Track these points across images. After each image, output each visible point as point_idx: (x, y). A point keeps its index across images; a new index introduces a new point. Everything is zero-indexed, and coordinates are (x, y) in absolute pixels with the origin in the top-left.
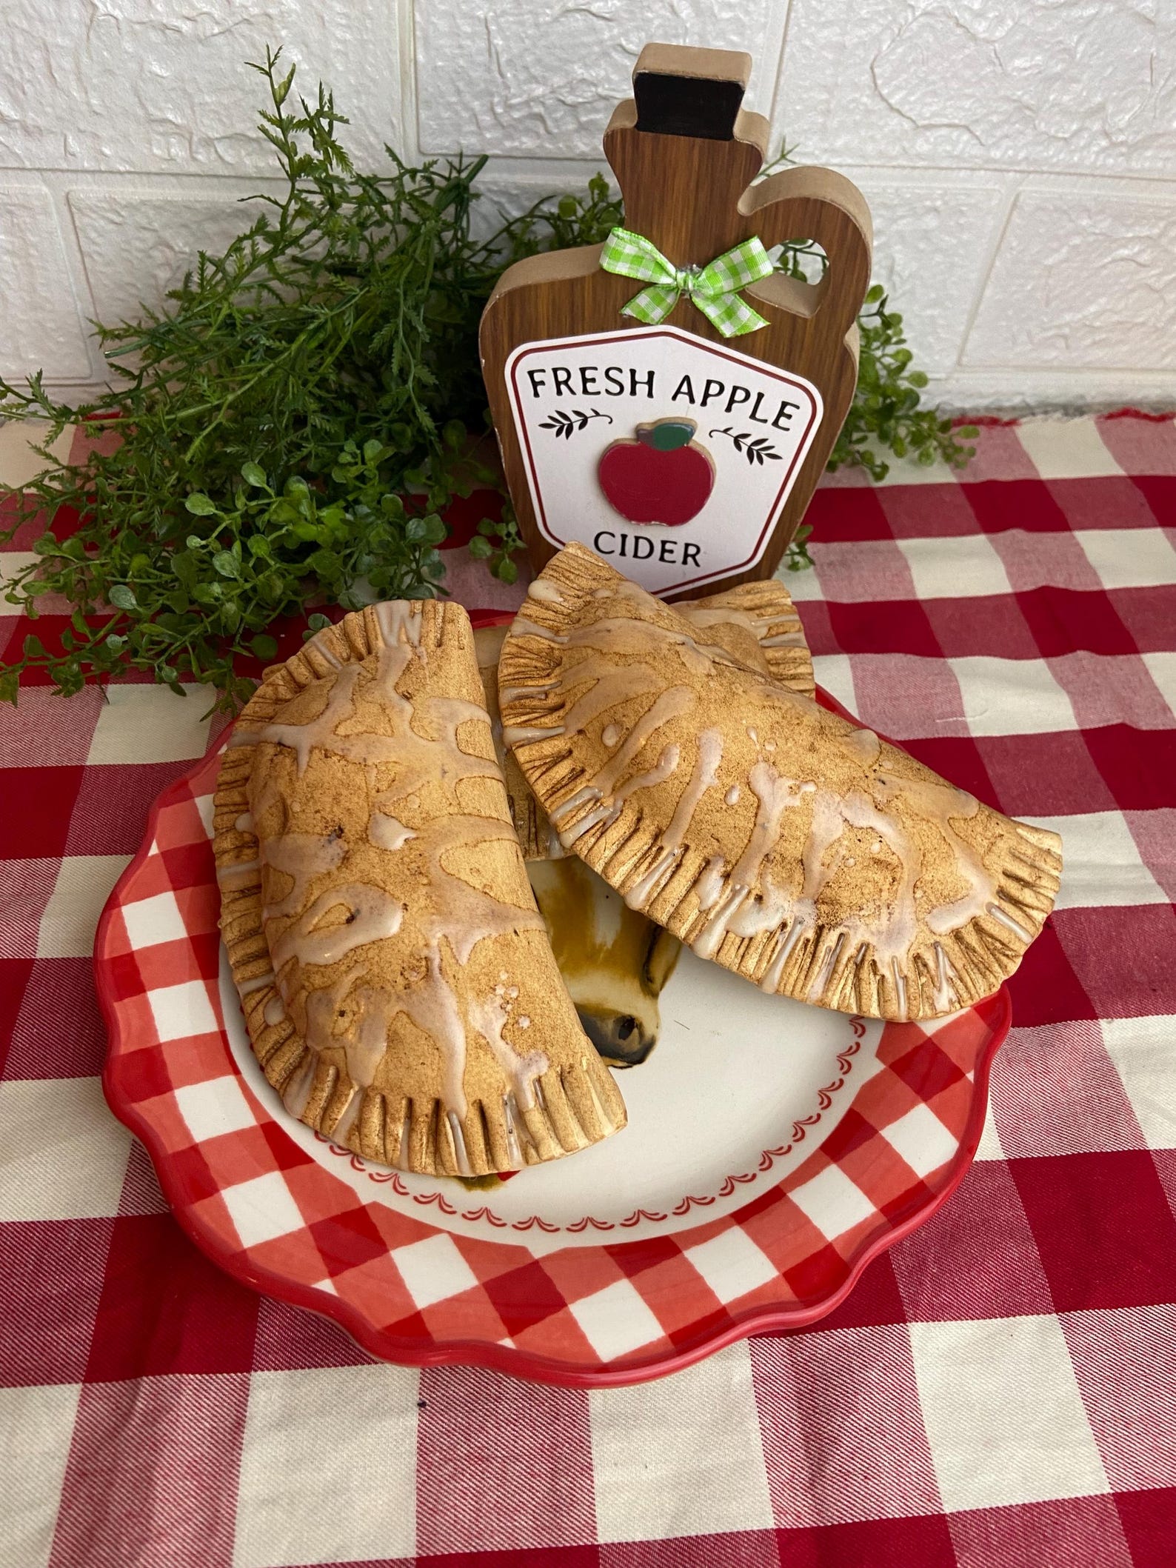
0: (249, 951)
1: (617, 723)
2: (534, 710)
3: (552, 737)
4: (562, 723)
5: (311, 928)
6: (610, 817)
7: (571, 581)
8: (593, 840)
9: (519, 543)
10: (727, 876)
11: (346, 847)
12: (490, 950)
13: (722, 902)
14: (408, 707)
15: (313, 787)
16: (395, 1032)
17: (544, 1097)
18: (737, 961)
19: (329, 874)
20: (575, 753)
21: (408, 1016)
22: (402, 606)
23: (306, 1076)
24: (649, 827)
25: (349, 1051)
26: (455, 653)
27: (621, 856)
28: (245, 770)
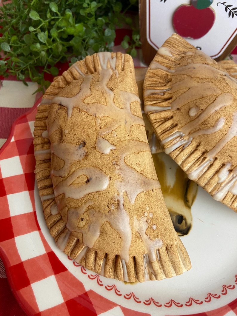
0: (45, 184)
1: (197, 107)
2: (158, 99)
3: (165, 111)
4: (170, 105)
5: (70, 183)
6: (186, 144)
7: (176, 48)
8: (178, 152)
9: (140, 43)
10: (230, 171)
11: (87, 151)
12: (143, 197)
13: (227, 181)
14: (112, 94)
15: (74, 124)
16: (104, 229)
17: (160, 257)
18: (231, 203)
19: (79, 161)
20: (174, 118)
21: (109, 224)
22: (108, 54)
23: (65, 237)
24: (202, 149)
25: (84, 235)
26: (129, 74)
27: (189, 160)
28: (46, 114)
